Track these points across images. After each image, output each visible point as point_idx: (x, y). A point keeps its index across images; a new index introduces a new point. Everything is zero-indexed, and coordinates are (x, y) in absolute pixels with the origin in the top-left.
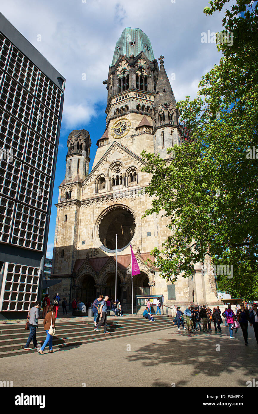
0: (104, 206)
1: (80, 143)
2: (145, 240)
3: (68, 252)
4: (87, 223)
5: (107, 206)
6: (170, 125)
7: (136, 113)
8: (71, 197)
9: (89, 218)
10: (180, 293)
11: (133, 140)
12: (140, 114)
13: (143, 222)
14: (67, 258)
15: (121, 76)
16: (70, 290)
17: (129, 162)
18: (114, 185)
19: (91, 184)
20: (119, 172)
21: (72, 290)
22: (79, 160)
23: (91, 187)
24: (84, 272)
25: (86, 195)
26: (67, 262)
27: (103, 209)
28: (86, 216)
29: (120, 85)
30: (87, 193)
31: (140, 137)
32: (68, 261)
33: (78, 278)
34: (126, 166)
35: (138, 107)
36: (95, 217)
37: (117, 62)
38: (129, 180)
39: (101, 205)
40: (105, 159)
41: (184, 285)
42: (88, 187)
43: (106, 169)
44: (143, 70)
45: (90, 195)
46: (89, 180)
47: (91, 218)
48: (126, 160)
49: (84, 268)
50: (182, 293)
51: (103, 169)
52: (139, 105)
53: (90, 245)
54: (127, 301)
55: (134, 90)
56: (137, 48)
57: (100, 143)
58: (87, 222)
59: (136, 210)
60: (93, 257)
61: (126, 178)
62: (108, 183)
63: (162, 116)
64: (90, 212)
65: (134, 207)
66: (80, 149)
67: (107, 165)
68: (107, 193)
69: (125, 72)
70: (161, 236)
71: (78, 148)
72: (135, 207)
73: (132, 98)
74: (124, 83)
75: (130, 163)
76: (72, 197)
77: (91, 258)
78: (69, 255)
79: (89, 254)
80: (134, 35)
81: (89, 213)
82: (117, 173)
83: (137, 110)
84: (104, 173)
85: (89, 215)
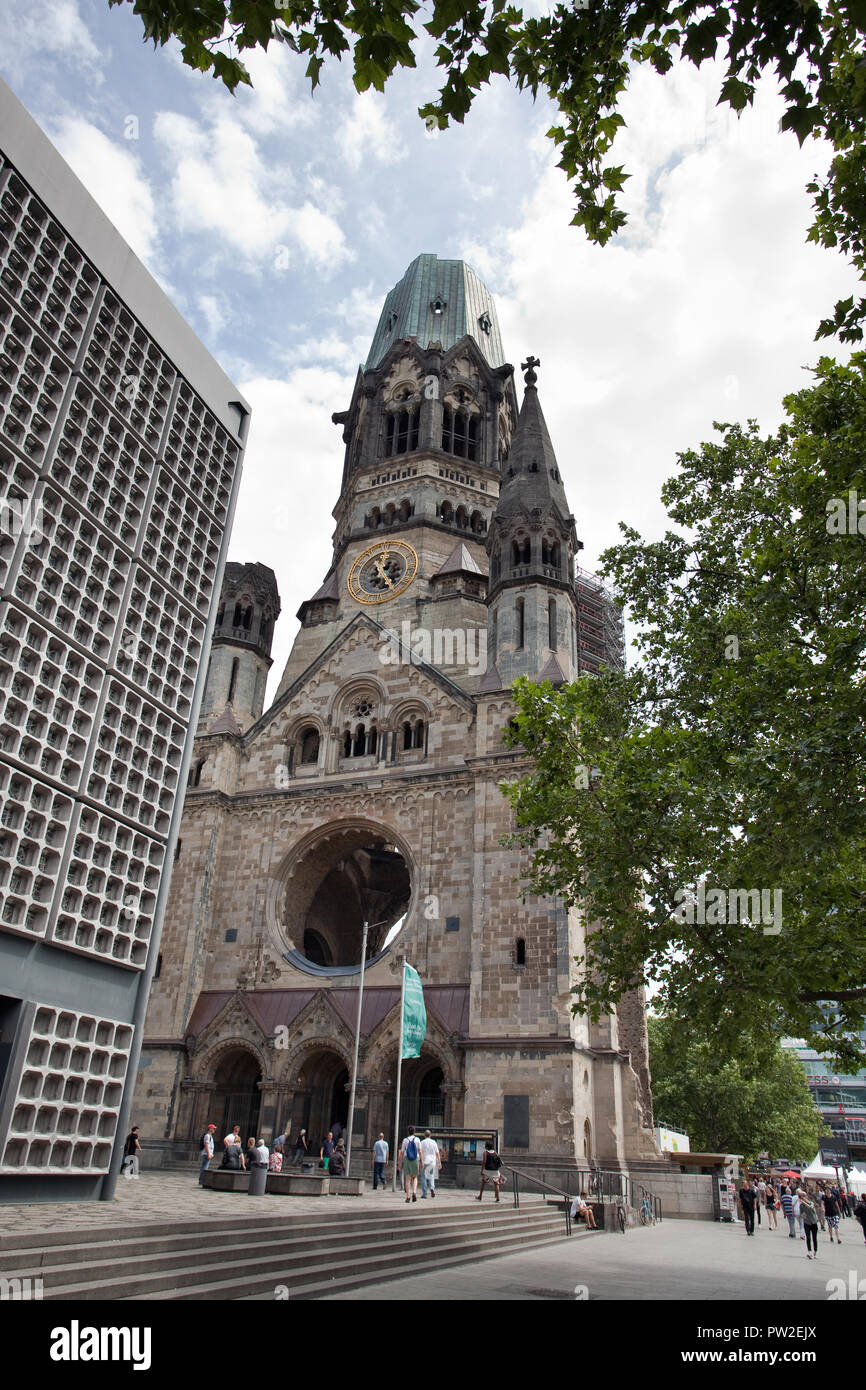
0: (310, 820)
1: (245, 605)
2: (440, 943)
3: (175, 963)
4: (247, 872)
5: (317, 822)
6: (546, 579)
7: (436, 527)
8: (201, 783)
9: (256, 856)
10: (544, 1125)
11: (419, 614)
12: (449, 531)
13: (437, 885)
14: (170, 984)
15: (394, 406)
16: (173, 1094)
17: (404, 685)
18: (347, 755)
19: (272, 743)
20: (368, 714)
21: (178, 1094)
22: (236, 663)
23: (268, 753)
24: (224, 1035)
25: (250, 779)
26: (169, 996)
27: (306, 830)
28: (244, 847)
29: (390, 432)
30: (254, 774)
31: (444, 607)
32: (174, 996)
33: (202, 1054)
34: (392, 697)
35: (444, 508)
36: (278, 854)
37: (385, 359)
38: (401, 742)
39: (298, 818)
40: (326, 668)
41: (558, 1100)
42: (259, 754)
43: (324, 700)
44: (466, 394)
45: (265, 782)
46: (265, 731)
47: (261, 857)
48: (393, 678)
49: (227, 1022)
50: (550, 1124)
51: (314, 700)
52: (446, 504)
53: (251, 947)
54: (365, 1143)
55: (435, 456)
56: (452, 320)
57: (309, 613)
58: (248, 867)
59: (416, 842)
60: (263, 986)
61: (390, 734)
62: (328, 750)
63: (522, 548)
64: (259, 835)
65: (409, 832)
66: (241, 627)
67: (330, 689)
68: (322, 779)
69: (408, 393)
70: (492, 934)
71: (236, 623)
72: (414, 833)
73: (427, 481)
74: (403, 428)
75: (405, 688)
76: (204, 781)
77: (253, 988)
78: (178, 973)
79: (246, 975)
80: (447, 278)
81: (257, 841)
82: (360, 715)
83: (439, 521)
84: (317, 712)
85: (256, 847)
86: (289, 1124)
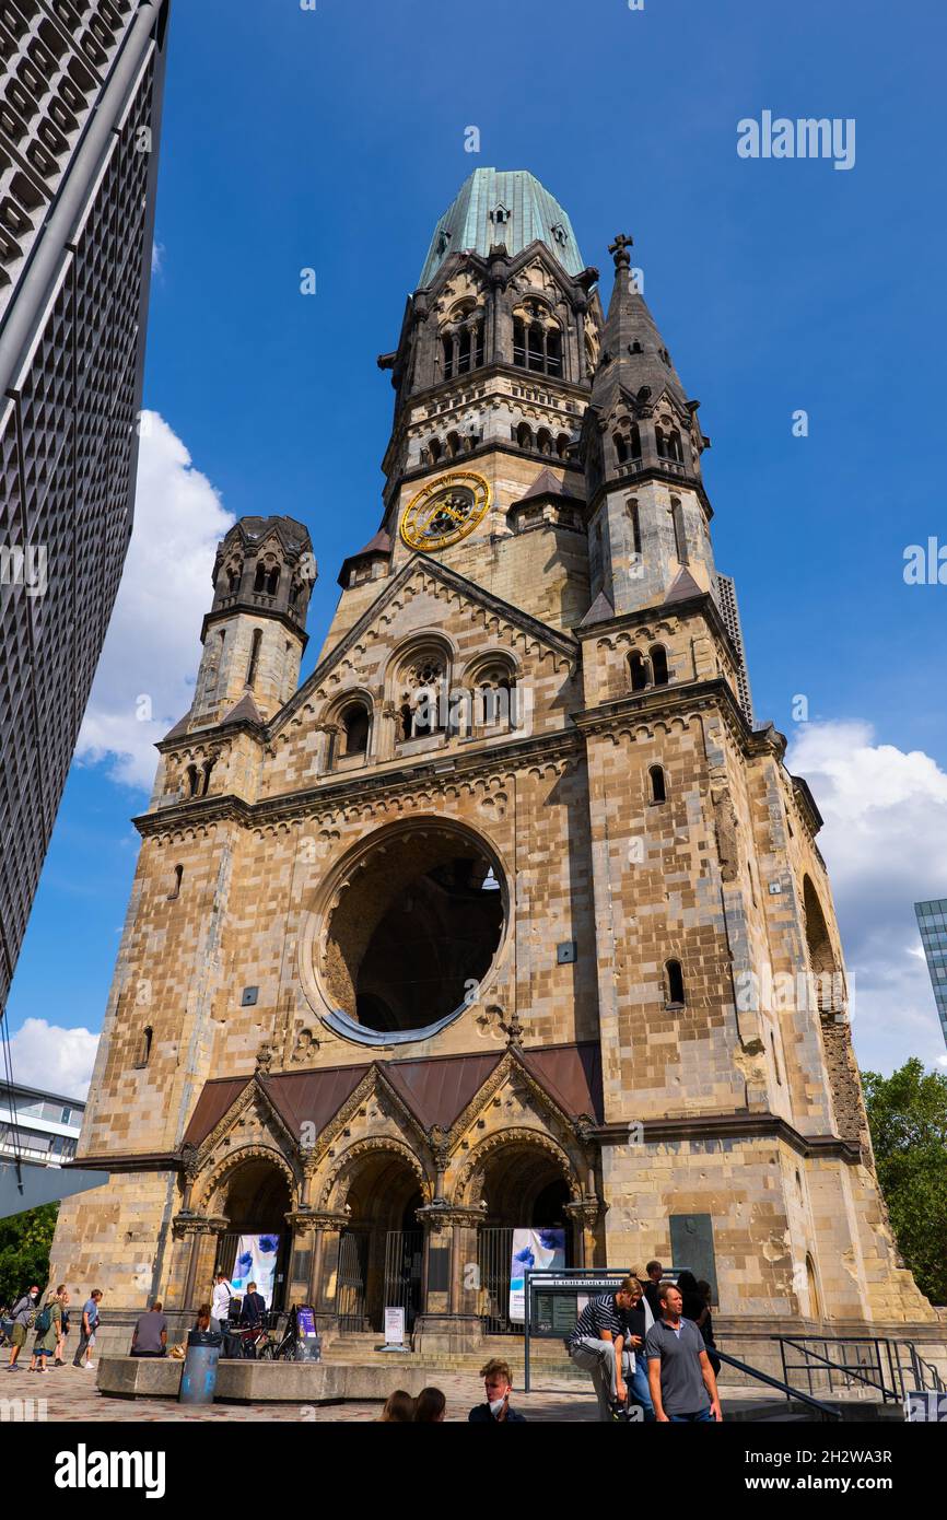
0: (357, 826)
1: (269, 566)
2: (551, 982)
3: (170, 1039)
4: (273, 905)
5: (367, 827)
6: (665, 473)
7: (511, 452)
8: (210, 789)
9: (285, 882)
10: (741, 1265)
11: (496, 553)
12: (529, 457)
13: (541, 898)
14: (163, 1069)
15: (451, 327)
16: (162, 1237)
17: (479, 635)
18: (408, 736)
19: (305, 731)
20: (433, 681)
21: (170, 1236)
22: (258, 633)
23: (300, 744)
24: (236, 1143)
25: (275, 781)
26: (160, 1088)
27: (352, 840)
28: (268, 871)
29: (448, 357)
30: (284, 773)
31: (528, 540)
32: (167, 1087)
33: (205, 1174)
34: (464, 652)
35: (522, 431)
36: (314, 876)
37: (438, 277)
39: (340, 824)
40: (374, 627)
41: (761, 1219)
42: (288, 747)
43: (373, 668)
44: (541, 308)
45: (296, 782)
46: (296, 716)
47: (292, 881)
48: (464, 628)
49: (242, 1123)
50: (752, 1262)
51: (363, 669)
52: (524, 427)
53: (278, 1010)
54: (450, 1306)
55: (506, 372)
56: (518, 229)
57: (353, 573)
58: (273, 898)
59: (506, 841)
60: (291, 1067)
62: (382, 732)
63: (628, 441)
64: (289, 853)
65: (496, 826)
66: (265, 593)
67: (380, 653)
68: (372, 770)
69: (467, 312)
70: (629, 958)
71: (258, 587)
72: (503, 828)
73: (497, 400)
74: (465, 349)
75: (481, 639)
76: (214, 786)
77: (280, 1070)
78: (173, 1053)
79: (270, 1052)
80: (510, 189)
81: (286, 861)
82: (422, 684)
83: (515, 445)
84: (364, 685)
85: (285, 871)
86: (333, 1279)
